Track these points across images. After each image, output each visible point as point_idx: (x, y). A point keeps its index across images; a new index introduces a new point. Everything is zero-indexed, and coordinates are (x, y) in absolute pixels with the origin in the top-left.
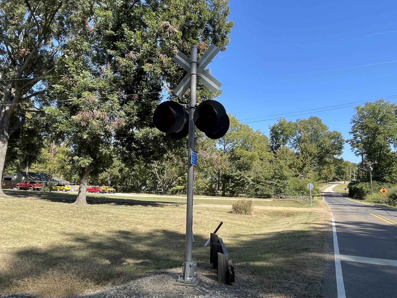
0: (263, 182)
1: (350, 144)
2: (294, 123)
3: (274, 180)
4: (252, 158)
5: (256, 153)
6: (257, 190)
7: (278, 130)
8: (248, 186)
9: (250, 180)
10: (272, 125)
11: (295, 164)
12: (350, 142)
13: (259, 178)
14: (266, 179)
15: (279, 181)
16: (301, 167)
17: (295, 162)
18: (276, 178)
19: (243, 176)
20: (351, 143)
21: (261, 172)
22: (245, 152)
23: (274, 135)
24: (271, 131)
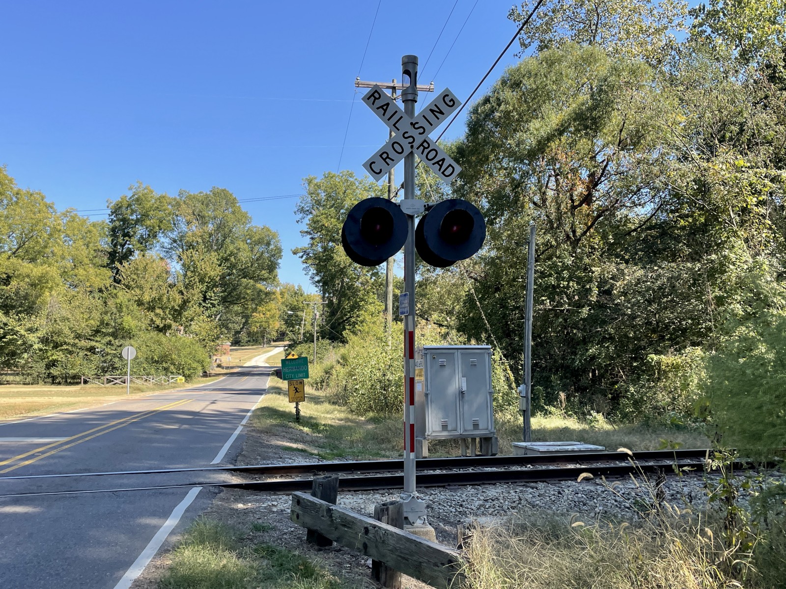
0: (69, 344)
1: (302, 257)
2: (175, 199)
3: (98, 339)
4: (39, 284)
5: (53, 271)
6: (53, 364)
7: (129, 211)
8: (25, 355)
9: (32, 338)
10: (115, 200)
11: (165, 300)
12: (301, 254)
13: (59, 333)
14: (78, 336)
15: (110, 341)
16: (177, 308)
17: (164, 294)
18: (105, 335)
19: (12, 330)
20: (305, 257)
21: (65, 319)
22: (26, 267)
23: (117, 224)
24: (113, 213)
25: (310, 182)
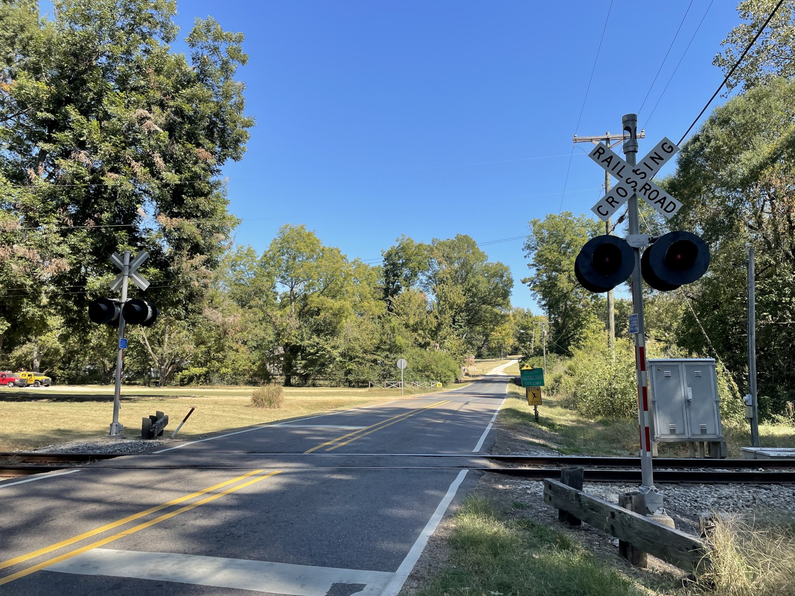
0: (359, 357)
1: (530, 285)
2: (429, 246)
3: (379, 353)
4: (338, 314)
5: (348, 304)
6: (349, 372)
7: (397, 258)
8: (331, 366)
9: (335, 353)
10: (387, 249)
11: (425, 323)
12: (529, 283)
13: (353, 349)
14: (365, 352)
15: (387, 355)
16: (434, 329)
17: (424, 319)
18: (384, 350)
19: (322, 347)
20: (532, 285)
21: (356, 339)
22: (330, 302)
23: (389, 267)
24: (386, 260)
25: (534, 223)
